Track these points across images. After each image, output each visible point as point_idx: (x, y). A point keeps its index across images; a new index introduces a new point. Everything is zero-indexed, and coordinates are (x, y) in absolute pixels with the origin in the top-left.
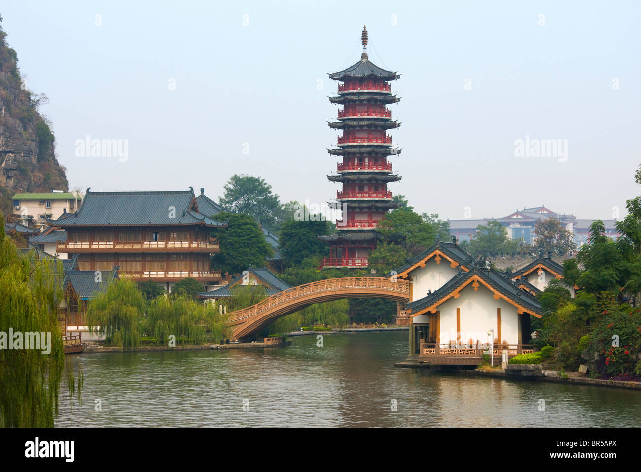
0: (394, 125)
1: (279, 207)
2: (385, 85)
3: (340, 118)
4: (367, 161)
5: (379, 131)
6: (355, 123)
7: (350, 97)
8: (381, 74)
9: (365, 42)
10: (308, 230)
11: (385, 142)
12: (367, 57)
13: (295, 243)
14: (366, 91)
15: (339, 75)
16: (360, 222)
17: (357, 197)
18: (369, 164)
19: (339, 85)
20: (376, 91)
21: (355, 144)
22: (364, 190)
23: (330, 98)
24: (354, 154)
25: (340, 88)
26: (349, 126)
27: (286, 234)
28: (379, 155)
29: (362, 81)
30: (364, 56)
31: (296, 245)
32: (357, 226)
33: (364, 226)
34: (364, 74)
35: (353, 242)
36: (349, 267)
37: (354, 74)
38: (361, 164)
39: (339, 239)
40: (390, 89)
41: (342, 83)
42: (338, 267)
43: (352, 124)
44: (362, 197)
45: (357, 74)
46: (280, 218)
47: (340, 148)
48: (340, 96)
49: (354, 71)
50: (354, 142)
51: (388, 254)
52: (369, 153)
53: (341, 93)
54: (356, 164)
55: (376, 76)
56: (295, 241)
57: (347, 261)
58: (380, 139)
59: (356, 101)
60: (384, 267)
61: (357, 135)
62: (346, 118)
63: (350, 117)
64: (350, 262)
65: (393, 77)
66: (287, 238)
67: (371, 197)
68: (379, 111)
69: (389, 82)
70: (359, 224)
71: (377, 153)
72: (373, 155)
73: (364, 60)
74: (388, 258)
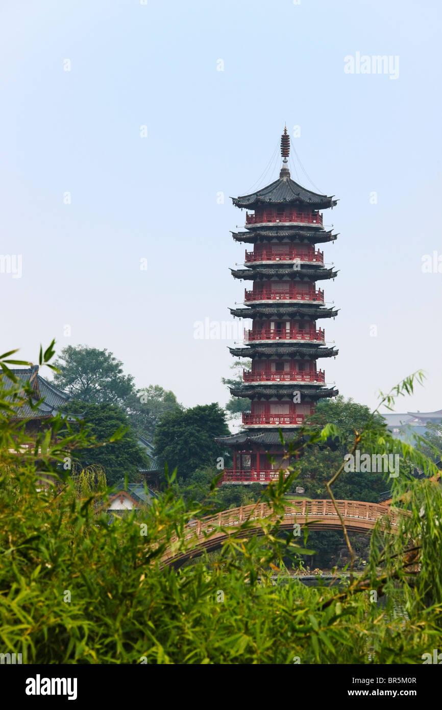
0: (329, 275)
1: (133, 393)
2: (316, 215)
3: (249, 264)
4: (288, 327)
5: (306, 283)
6: (272, 271)
7: (264, 233)
8: (310, 199)
9: (285, 152)
10: (198, 428)
11: (314, 300)
12: (289, 174)
13: (179, 447)
14: (287, 224)
15: (249, 200)
16: (278, 416)
17: (274, 380)
18: (291, 331)
19: (247, 216)
20: (302, 224)
21: (270, 302)
22: (283, 370)
23: (233, 233)
24: (269, 316)
25: (249, 219)
26: (262, 275)
27: (165, 434)
28: (306, 318)
29: (281, 209)
30: (284, 172)
31: (181, 450)
32: (274, 423)
33: (284, 423)
34: (285, 199)
35: (268, 446)
36: (262, 483)
37: (270, 199)
38: (280, 331)
39: (248, 441)
40: (322, 221)
41: (252, 212)
42: (246, 483)
43: (267, 273)
44: (280, 380)
45: (276, 198)
46: (135, 409)
47: (247, 307)
48: (248, 231)
49: (270, 194)
50: (269, 298)
51: (321, 465)
52: (292, 315)
53: (250, 226)
54: (272, 331)
55: (301, 202)
56: (178, 444)
57: (258, 475)
58: (307, 294)
59: (272, 238)
60: (316, 484)
61: (274, 288)
62: (258, 263)
63: (264, 262)
64: (262, 474)
65: (327, 203)
66: (167, 440)
67: (294, 379)
68: (307, 253)
69: (321, 211)
70: (276, 419)
71: (302, 315)
72: (298, 318)
73: (285, 179)
74: (321, 470)
